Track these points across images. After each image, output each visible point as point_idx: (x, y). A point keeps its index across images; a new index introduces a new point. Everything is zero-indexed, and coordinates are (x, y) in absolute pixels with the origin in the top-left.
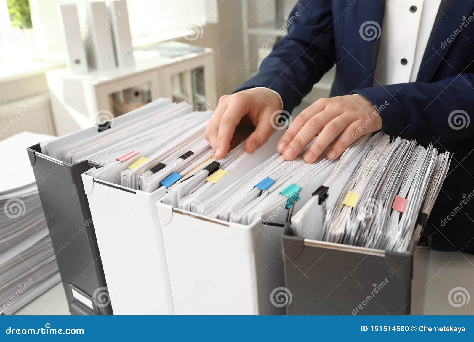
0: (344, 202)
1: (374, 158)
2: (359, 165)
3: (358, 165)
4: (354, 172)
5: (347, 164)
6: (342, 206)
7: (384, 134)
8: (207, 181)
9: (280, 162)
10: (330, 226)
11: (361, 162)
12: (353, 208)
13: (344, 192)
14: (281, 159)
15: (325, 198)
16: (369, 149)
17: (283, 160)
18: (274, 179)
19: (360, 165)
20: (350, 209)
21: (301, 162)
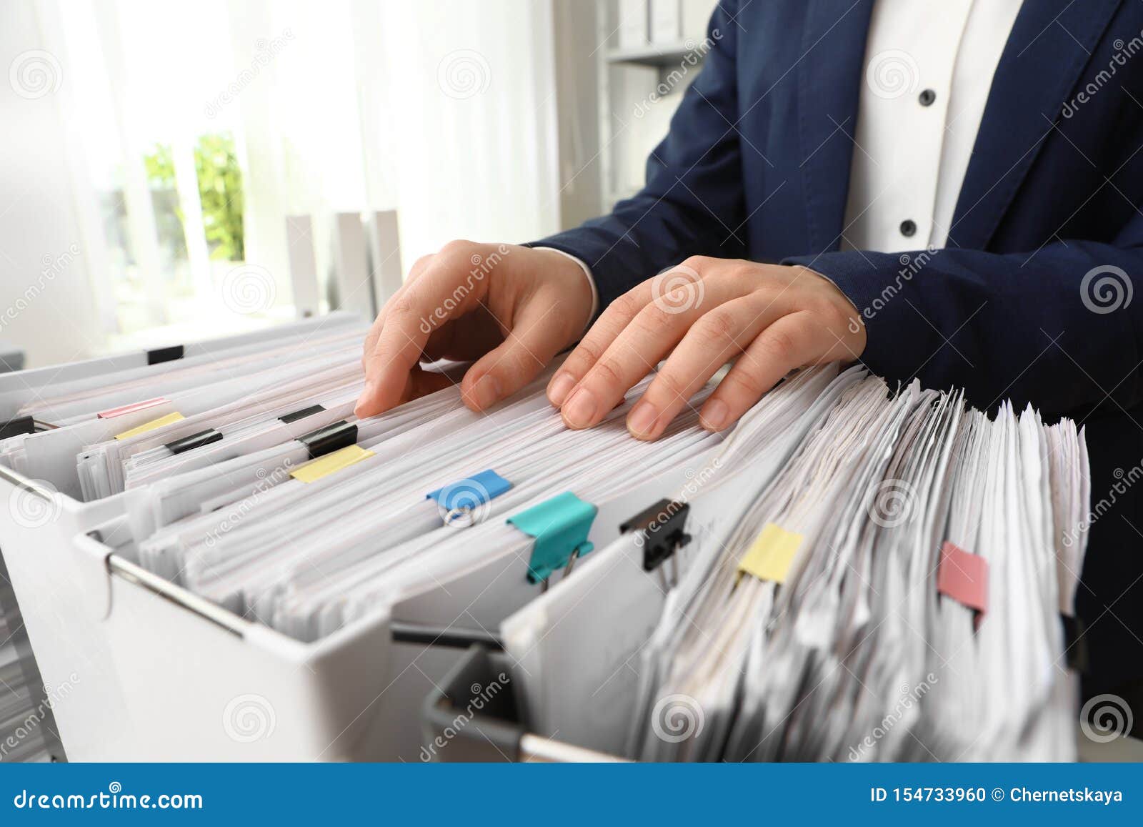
0: (745, 563)
1: (849, 427)
2: (803, 443)
3: (799, 444)
4: (786, 463)
5: (761, 440)
6: (734, 577)
7: (869, 374)
8: (292, 477)
9: (551, 430)
10: (671, 665)
11: (808, 435)
12: (777, 587)
13: (745, 526)
14: (556, 423)
15: (673, 546)
16: (833, 404)
17: (562, 425)
18: (511, 480)
19: (806, 445)
20: (767, 590)
21: (617, 437)
